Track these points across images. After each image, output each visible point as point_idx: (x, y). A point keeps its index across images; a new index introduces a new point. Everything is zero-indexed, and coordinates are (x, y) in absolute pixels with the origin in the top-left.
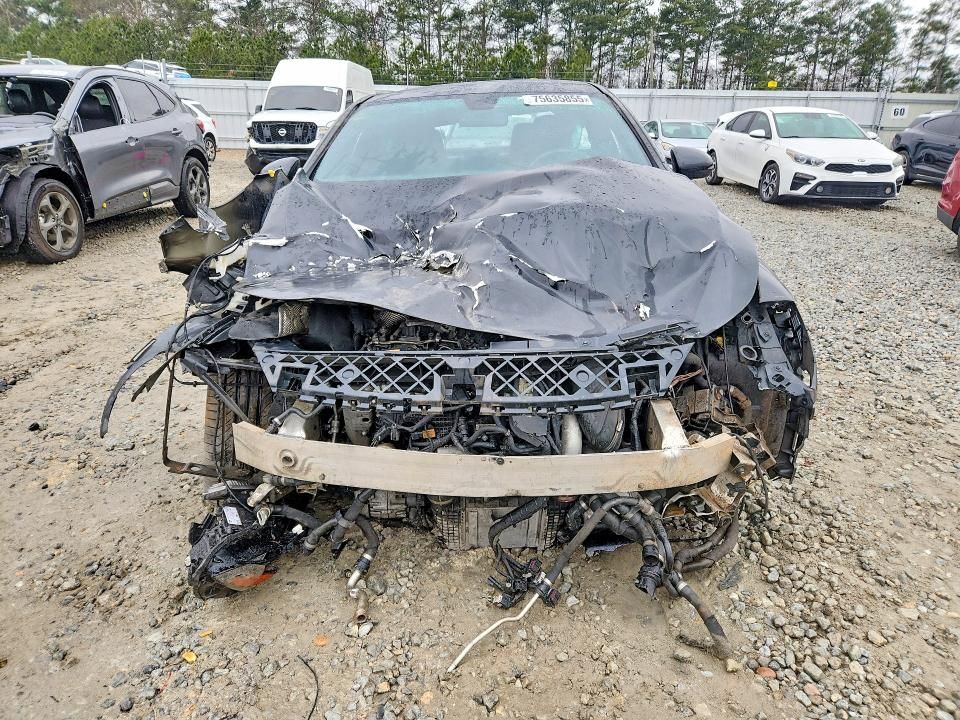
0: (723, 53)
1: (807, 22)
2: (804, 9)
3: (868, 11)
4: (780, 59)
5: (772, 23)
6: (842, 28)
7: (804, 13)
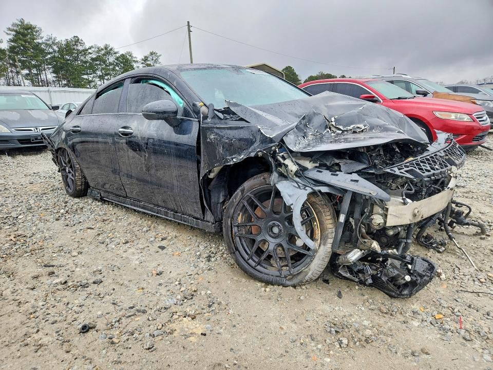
0: (54, 72)
1: (93, 59)
2: (90, 53)
3: (119, 57)
4: (85, 77)
5: (76, 59)
6: (111, 64)
7: (90, 56)
